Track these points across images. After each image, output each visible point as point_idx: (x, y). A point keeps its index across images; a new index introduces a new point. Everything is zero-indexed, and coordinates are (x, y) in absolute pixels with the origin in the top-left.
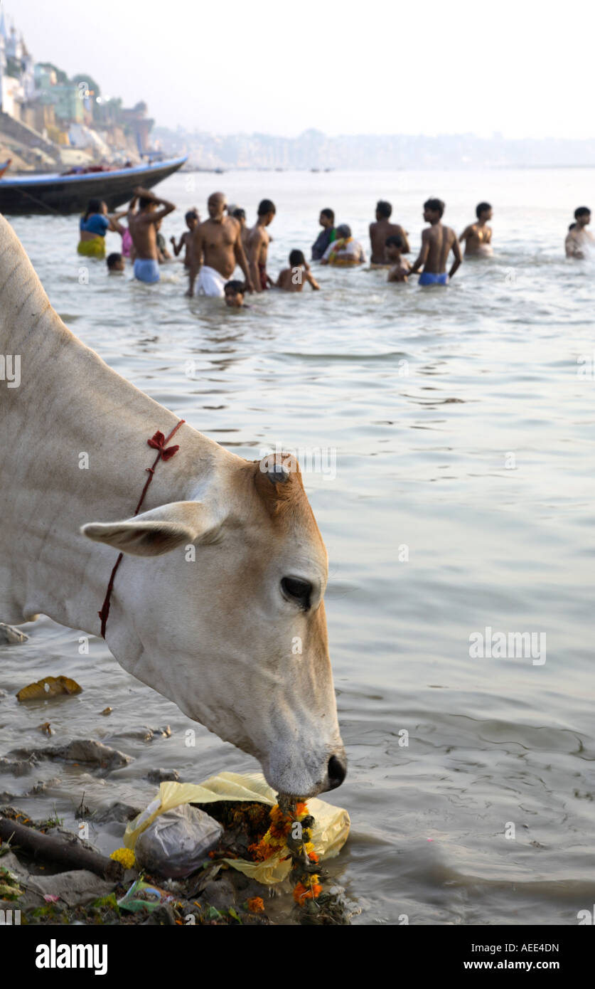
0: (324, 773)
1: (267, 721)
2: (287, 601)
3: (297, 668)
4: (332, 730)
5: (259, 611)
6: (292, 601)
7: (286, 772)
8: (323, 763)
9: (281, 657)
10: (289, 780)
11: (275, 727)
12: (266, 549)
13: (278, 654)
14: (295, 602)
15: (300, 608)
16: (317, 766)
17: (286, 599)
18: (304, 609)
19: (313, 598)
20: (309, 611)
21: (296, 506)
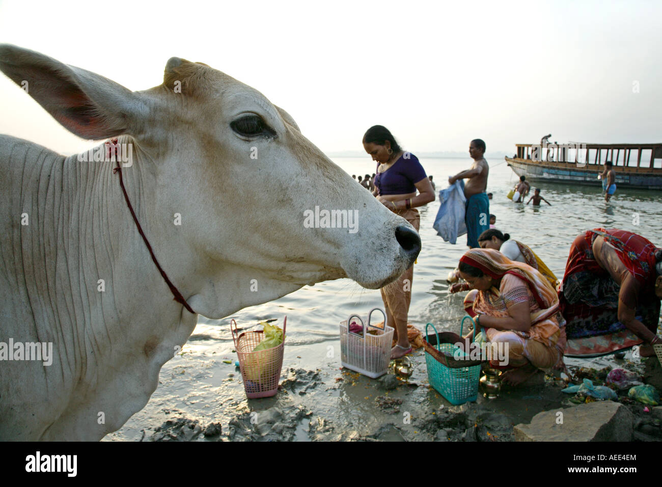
0: (397, 246)
1: (319, 243)
2: (249, 141)
3: (310, 187)
4: (382, 211)
5: (238, 169)
6: (255, 139)
7: (359, 269)
8: (389, 240)
9: (287, 188)
10: (365, 273)
11: (329, 242)
13: (283, 190)
14: (258, 137)
15: (267, 139)
16: (385, 245)
17: (247, 141)
18: (272, 138)
19: (270, 122)
20: (278, 137)
21: (205, 73)
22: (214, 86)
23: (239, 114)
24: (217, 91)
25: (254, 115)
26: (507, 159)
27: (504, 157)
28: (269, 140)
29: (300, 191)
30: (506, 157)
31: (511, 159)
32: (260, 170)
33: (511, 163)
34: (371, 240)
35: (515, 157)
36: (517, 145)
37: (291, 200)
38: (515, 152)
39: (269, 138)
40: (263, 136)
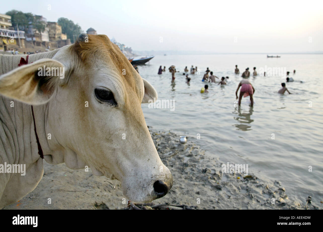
0: (151, 189)
6: (104, 103)
9: (112, 134)
12: (85, 78)
13: (110, 134)
14: (107, 103)
15: (111, 105)
16: (146, 187)
17: (100, 103)
18: (114, 106)
19: (116, 97)
20: (118, 106)
21: (96, 52)
22: (97, 62)
23: (101, 87)
24: (97, 66)
25: (109, 90)
28: (112, 106)
29: (118, 138)
32: (102, 120)
34: (140, 180)
37: (112, 141)
39: (112, 105)
40: (110, 103)
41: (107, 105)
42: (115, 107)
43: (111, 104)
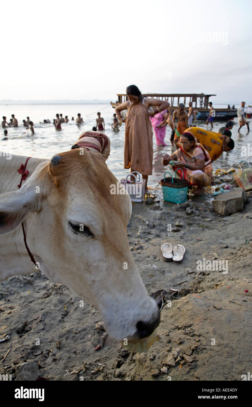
12: (60, 207)
20: (95, 237)
21: (69, 176)
22: (70, 190)
26: (112, 103)
27: (110, 102)
30: (111, 102)
31: (114, 103)
33: (114, 106)
35: (117, 102)
36: (118, 95)
38: (117, 99)
41: (83, 235)
42: (92, 237)
43: (87, 235)
